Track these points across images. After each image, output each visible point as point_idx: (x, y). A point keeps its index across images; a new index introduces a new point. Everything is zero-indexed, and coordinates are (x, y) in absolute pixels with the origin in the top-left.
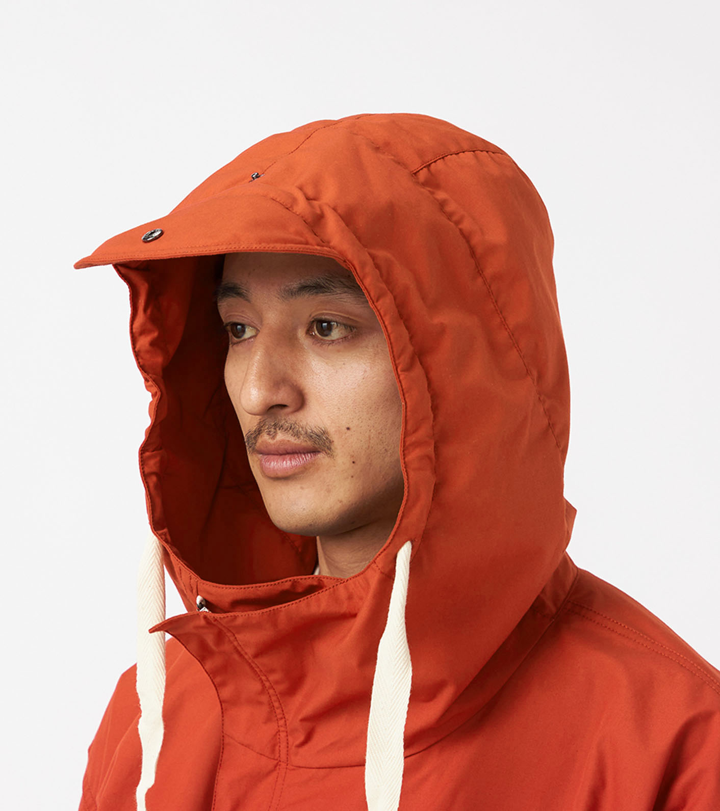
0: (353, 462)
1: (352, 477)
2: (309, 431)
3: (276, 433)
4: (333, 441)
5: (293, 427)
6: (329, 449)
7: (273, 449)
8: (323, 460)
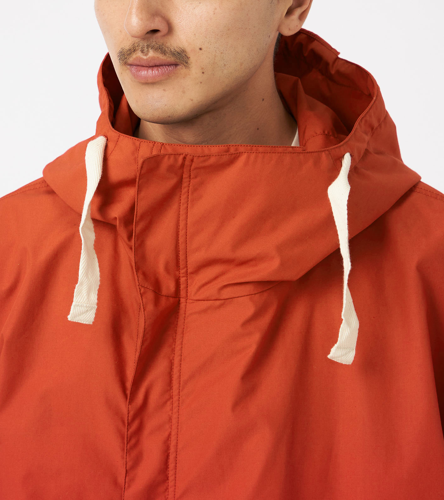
0: (203, 73)
1: (201, 83)
2: (172, 50)
3: (148, 51)
4: (190, 57)
5: (161, 47)
6: (187, 63)
7: (144, 63)
8: (181, 70)
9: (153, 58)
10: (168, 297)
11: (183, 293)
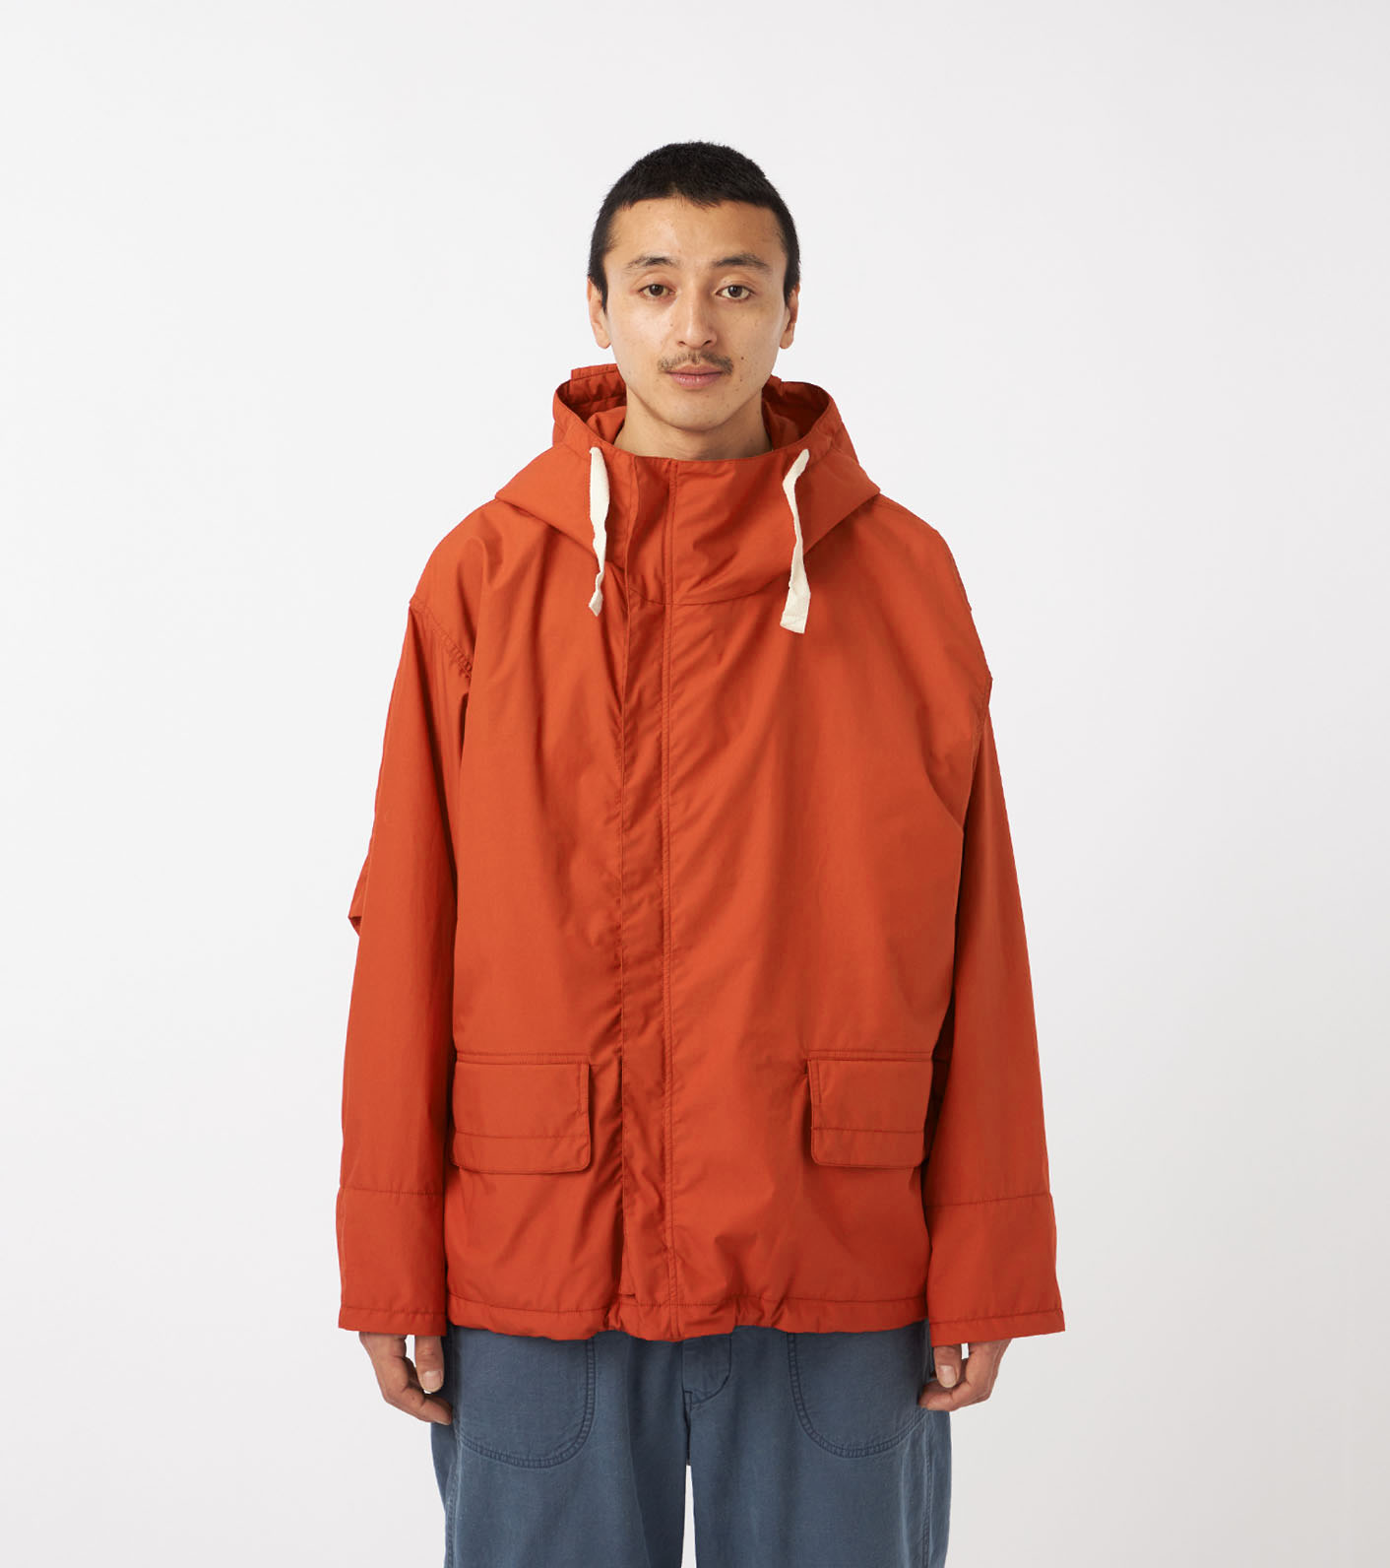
4: (734, 366)
6: (731, 371)
7: (693, 372)
8: (723, 379)
9: (705, 368)
10: (653, 602)
11: (668, 600)
